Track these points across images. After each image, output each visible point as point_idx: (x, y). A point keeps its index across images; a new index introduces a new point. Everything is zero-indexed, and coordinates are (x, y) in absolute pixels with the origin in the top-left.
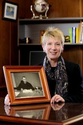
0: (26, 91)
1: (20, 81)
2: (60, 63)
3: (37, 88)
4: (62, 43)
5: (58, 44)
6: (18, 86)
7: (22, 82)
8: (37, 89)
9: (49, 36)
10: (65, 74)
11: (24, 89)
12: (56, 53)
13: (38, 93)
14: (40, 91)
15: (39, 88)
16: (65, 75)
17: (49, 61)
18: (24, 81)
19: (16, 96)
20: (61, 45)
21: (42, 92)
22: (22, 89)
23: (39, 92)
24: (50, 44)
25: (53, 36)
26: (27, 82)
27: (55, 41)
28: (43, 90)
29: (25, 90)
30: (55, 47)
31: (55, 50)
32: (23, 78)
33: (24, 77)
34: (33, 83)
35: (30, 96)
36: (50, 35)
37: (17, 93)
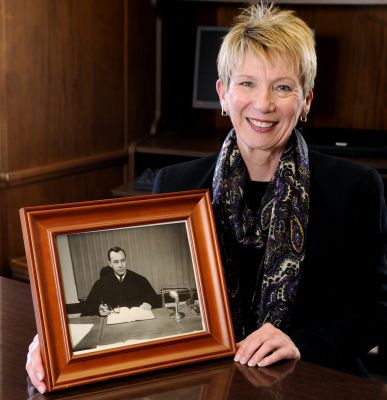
0: (121, 316)
1: (99, 270)
2: (287, 170)
3: (174, 294)
4: (303, 80)
5: (284, 88)
6: (86, 293)
7: (108, 272)
8: (173, 300)
9: (246, 46)
10: (297, 220)
11: (112, 306)
12: (275, 123)
13: (178, 317)
14: (186, 310)
15: (183, 297)
16: (295, 223)
17: (239, 157)
18: (116, 267)
19: (75, 343)
20: (299, 89)
21: (198, 311)
22: (104, 309)
23: (182, 315)
24: (249, 84)
25: (265, 47)
26: (130, 274)
27: (272, 75)
28: (200, 302)
29: (116, 310)
30: (269, 97)
31: (268, 112)
32: (113, 254)
33: (117, 250)
34: (159, 272)
35: (139, 335)
36: (250, 44)
37: (79, 331)
